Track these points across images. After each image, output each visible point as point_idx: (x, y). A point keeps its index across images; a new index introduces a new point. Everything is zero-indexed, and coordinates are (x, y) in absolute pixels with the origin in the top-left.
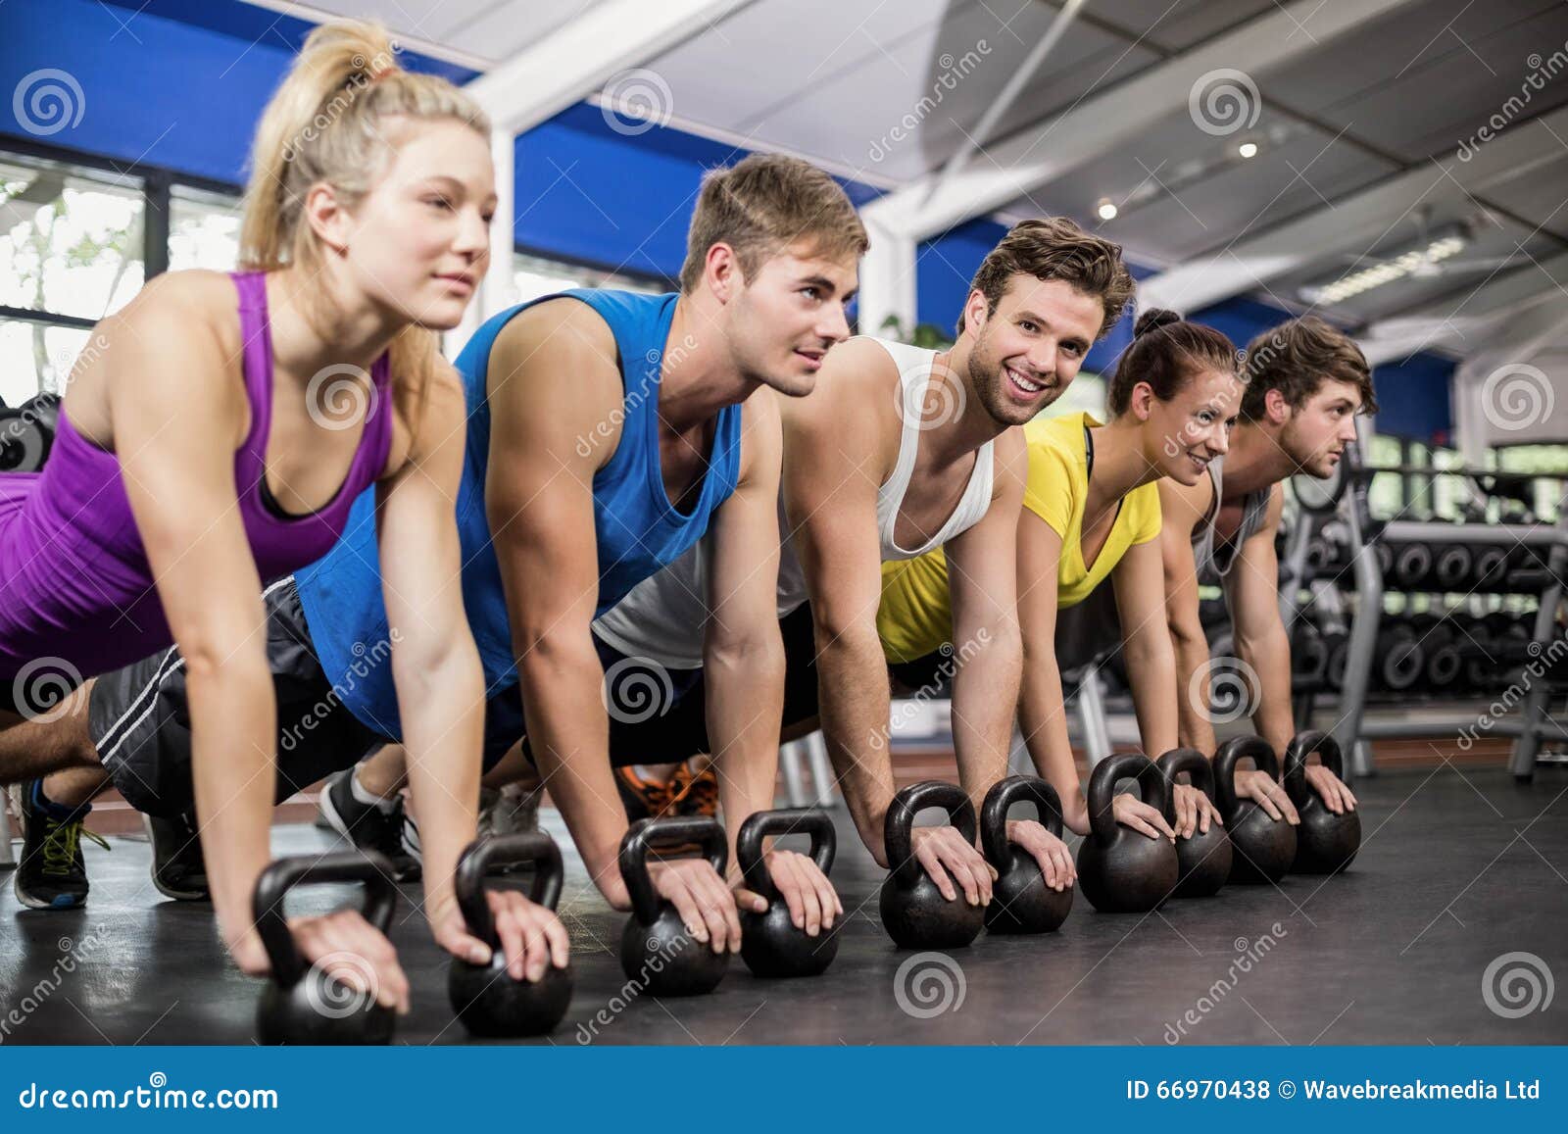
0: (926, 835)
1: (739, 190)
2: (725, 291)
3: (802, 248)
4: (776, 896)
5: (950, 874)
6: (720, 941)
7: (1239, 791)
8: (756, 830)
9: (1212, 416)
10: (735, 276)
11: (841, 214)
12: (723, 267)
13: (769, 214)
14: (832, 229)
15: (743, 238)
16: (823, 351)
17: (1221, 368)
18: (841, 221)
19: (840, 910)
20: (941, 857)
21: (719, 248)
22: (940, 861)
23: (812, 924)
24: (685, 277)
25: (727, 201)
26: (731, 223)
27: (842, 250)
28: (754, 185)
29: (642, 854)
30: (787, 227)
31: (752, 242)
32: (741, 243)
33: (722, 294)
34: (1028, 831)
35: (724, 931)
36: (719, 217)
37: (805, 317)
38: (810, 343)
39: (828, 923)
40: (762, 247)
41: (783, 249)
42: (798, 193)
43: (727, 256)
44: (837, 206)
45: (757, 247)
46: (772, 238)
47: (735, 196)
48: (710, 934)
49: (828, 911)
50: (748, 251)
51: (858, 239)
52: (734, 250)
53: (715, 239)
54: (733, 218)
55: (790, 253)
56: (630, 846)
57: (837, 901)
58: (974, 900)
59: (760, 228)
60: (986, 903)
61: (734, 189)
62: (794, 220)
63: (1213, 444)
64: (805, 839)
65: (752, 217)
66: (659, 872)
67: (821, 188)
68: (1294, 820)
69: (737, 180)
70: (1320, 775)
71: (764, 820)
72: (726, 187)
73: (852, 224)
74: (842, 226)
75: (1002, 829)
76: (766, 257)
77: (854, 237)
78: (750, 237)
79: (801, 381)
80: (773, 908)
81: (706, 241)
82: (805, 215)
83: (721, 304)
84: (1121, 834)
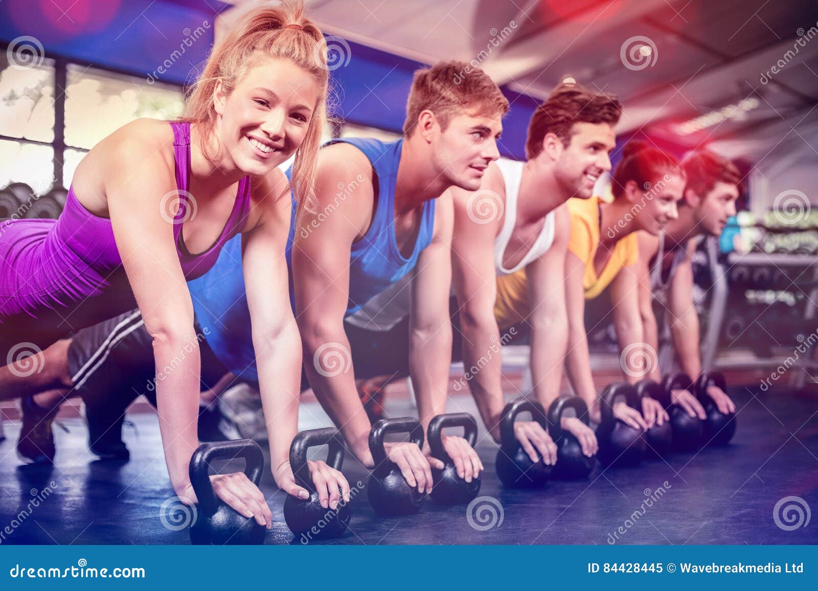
0: (522, 426)
1: (436, 80)
2: (430, 136)
3: (472, 111)
4: (449, 461)
5: (535, 448)
6: (422, 487)
7: (674, 401)
8: (438, 425)
9: (668, 199)
10: (436, 127)
11: (493, 91)
12: (428, 123)
13: (454, 92)
14: (488, 99)
15: (440, 106)
16: (485, 166)
17: (673, 173)
18: (494, 95)
19: (482, 468)
20: (530, 438)
21: (426, 113)
22: (530, 441)
23: (468, 476)
24: (406, 129)
25: (430, 86)
26: (432, 98)
27: (495, 110)
28: (444, 77)
29: (381, 438)
30: (464, 99)
31: (445, 108)
32: (439, 109)
33: (429, 139)
34: (573, 424)
35: (424, 481)
36: (425, 96)
37: (475, 148)
38: (478, 162)
39: (476, 475)
40: (450, 110)
41: (462, 111)
42: (469, 80)
43: (430, 117)
44: (490, 87)
45: (448, 110)
46: (456, 106)
47: (434, 83)
48: (417, 483)
49: (476, 469)
50: (443, 113)
51: (502, 105)
52: (434, 113)
53: (422, 108)
54: (433, 96)
55: (466, 113)
56: (375, 434)
57: (480, 464)
58: (547, 462)
59: (449, 100)
60: (554, 463)
61: (433, 80)
62: (467, 95)
63: (669, 214)
64: (461, 430)
65: (444, 94)
66: (390, 448)
67: (481, 77)
68: (703, 416)
69: (434, 75)
70: (715, 392)
71: (441, 420)
72: (429, 78)
73: (498, 97)
74: (494, 97)
75: (559, 423)
76: (453, 115)
77: (500, 104)
78: (443, 105)
79: (473, 182)
80: (447, 467)
81: (418, 109)
82: (474, 92)
83: (427, 144)
84: (618, 425)
